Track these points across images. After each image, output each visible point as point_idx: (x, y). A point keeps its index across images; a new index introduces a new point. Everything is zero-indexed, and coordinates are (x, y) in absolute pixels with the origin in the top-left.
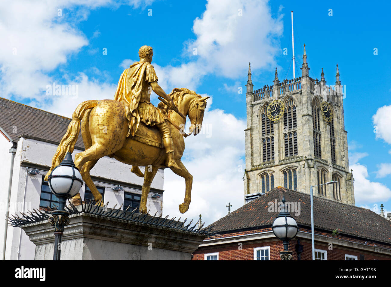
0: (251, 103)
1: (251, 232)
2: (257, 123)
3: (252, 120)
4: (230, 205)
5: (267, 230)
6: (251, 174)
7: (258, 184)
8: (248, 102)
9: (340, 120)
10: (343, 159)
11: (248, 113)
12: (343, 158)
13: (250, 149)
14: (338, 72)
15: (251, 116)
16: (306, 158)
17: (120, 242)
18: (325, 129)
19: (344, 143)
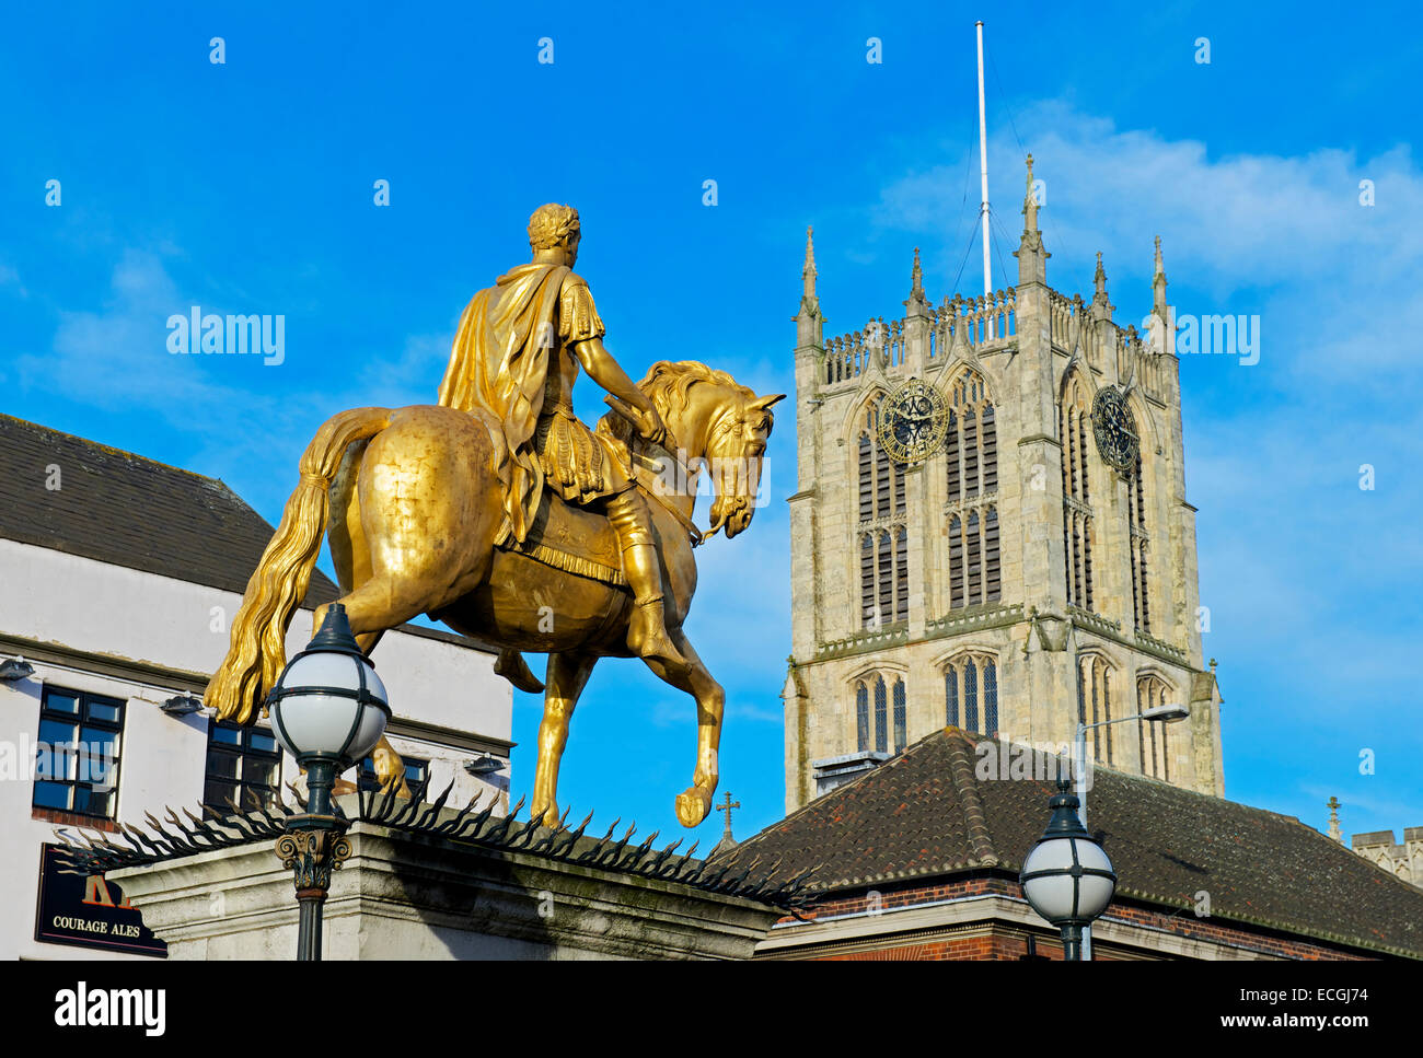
0: (816, 389)
1: (841, 907)
2: (837, 473)
3: (816, 458)
4: (733, 801)
5: (907, 898)
6: (813, 676)
7: (840, 716)
8: (804, 385)
9: (1167, 460)
10: (1180, 617)
11: (803, 430)
12: (1180, 611)
13: (812, 576)
14: (1159, 271)
15: (816, 443)
16: (1034, 611)
17: (484, 933)
18: (1108, 495)
19: (1183, 552)
